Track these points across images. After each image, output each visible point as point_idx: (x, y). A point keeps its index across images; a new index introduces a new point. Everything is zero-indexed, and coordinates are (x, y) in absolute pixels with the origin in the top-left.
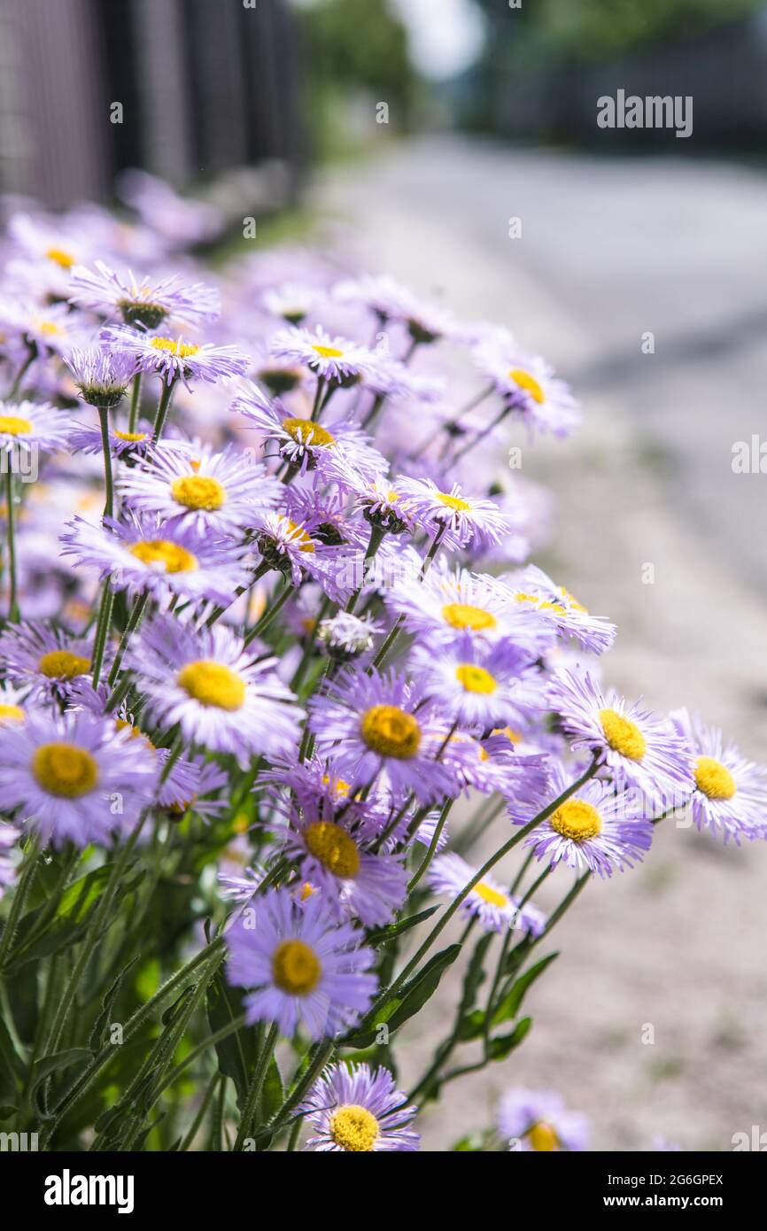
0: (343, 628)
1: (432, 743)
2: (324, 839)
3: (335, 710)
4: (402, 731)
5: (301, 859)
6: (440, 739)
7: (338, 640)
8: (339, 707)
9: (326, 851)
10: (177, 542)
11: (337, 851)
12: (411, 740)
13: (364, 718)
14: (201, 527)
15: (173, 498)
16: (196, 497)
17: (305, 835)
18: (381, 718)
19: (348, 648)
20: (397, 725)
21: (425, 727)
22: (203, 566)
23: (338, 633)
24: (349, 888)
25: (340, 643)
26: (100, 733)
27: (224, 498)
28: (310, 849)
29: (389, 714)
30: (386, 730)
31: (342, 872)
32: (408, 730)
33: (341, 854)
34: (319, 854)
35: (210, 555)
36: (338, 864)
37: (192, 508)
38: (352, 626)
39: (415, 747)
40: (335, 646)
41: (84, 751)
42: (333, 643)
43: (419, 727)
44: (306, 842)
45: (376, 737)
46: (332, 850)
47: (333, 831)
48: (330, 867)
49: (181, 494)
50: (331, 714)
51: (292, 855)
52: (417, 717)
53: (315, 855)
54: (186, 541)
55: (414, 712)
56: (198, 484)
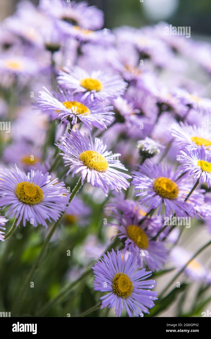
0: (148, 144)
1: (183, 194)
2: (134, 232)
3: (143, 177)
4: (171, 189)
5: (125, 239)
6: (187, 193)
7: (145, 148)
8: (145, 176)
9: (135, 237)
10: (82, 103)
11: (139, 237)
12: (174, 192)
13: (156, 182)
14: (92, 97)
15: (81, 86)
16: (90, 86)
17: (127, 229)
18: (162, 182)
19: (150, 152)
20: (169, 185)
21: (180, 188)
22: (92, 113)
23: (146, 146)
24: (143, 254)
25: (146, 150)
26: (45, 180)
27: (102, 87)
28: (128, 235)
29: (166, 181)
30: (164, 187)
31: (142, 247)
32: (173, 188)
33: (141, 239)
34: (132, 238)
35: (96, 109)
36: (140, 243)
37: (89, 90)
38: (151, 144)
39: (177, 196)
40: (145, 151)
41: (38, 187)
42: (143, 150)
43: (177, 187)
44: (127, 233)
45: (160, 190)
46: (137, 237)
47: (138, 229)
48: (136, 244)
49: (84, 84)
50: (142, 179)
51: (121, 237)
52: (177, 183)
53: (130, 238)
54: (85, 103)
55: (176, 181)
56: (92, 81)
